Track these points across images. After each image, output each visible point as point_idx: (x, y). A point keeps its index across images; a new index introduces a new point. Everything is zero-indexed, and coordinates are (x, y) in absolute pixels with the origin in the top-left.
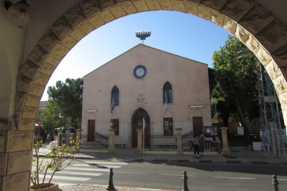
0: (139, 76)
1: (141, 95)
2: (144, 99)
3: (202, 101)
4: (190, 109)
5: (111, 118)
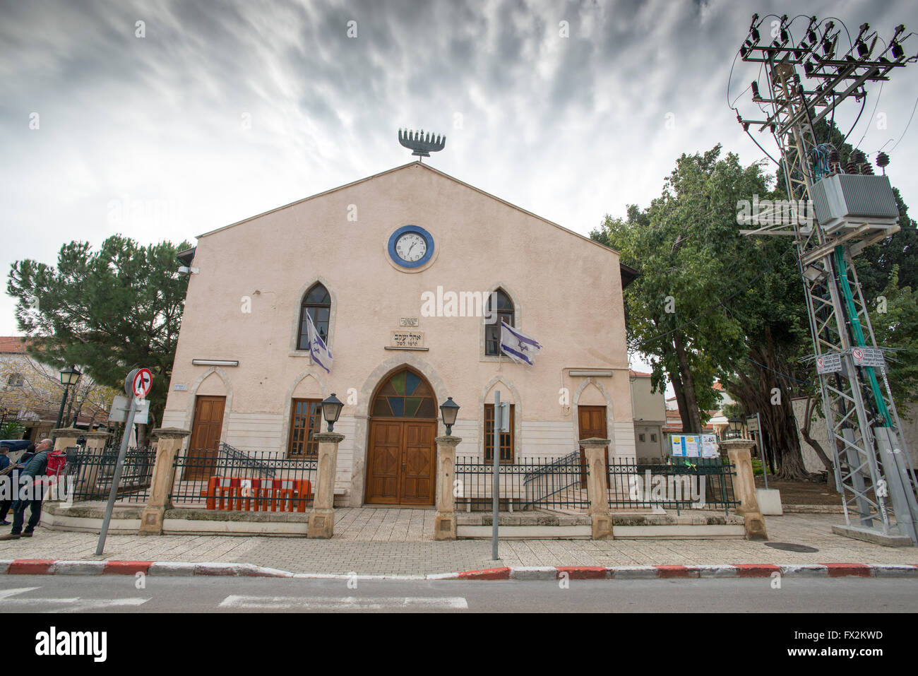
0: (408, 259)
1: (411, 322)
2: (419, 337)
3: (604, 359)
4: (570, 379)
5: (292, 394)
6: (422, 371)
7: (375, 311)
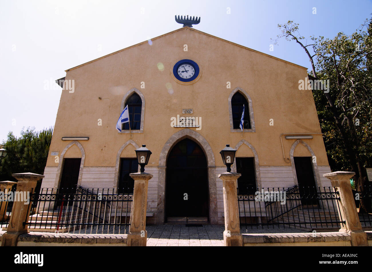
1: (189, 112)
3: (306, 129)
4: (287, 141)
5: (120, 155)
6: (197, 139)
7: (168, 107)
